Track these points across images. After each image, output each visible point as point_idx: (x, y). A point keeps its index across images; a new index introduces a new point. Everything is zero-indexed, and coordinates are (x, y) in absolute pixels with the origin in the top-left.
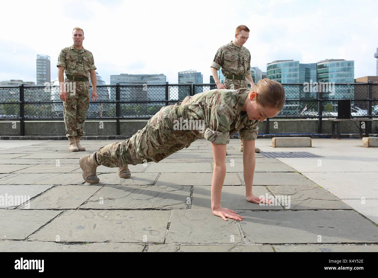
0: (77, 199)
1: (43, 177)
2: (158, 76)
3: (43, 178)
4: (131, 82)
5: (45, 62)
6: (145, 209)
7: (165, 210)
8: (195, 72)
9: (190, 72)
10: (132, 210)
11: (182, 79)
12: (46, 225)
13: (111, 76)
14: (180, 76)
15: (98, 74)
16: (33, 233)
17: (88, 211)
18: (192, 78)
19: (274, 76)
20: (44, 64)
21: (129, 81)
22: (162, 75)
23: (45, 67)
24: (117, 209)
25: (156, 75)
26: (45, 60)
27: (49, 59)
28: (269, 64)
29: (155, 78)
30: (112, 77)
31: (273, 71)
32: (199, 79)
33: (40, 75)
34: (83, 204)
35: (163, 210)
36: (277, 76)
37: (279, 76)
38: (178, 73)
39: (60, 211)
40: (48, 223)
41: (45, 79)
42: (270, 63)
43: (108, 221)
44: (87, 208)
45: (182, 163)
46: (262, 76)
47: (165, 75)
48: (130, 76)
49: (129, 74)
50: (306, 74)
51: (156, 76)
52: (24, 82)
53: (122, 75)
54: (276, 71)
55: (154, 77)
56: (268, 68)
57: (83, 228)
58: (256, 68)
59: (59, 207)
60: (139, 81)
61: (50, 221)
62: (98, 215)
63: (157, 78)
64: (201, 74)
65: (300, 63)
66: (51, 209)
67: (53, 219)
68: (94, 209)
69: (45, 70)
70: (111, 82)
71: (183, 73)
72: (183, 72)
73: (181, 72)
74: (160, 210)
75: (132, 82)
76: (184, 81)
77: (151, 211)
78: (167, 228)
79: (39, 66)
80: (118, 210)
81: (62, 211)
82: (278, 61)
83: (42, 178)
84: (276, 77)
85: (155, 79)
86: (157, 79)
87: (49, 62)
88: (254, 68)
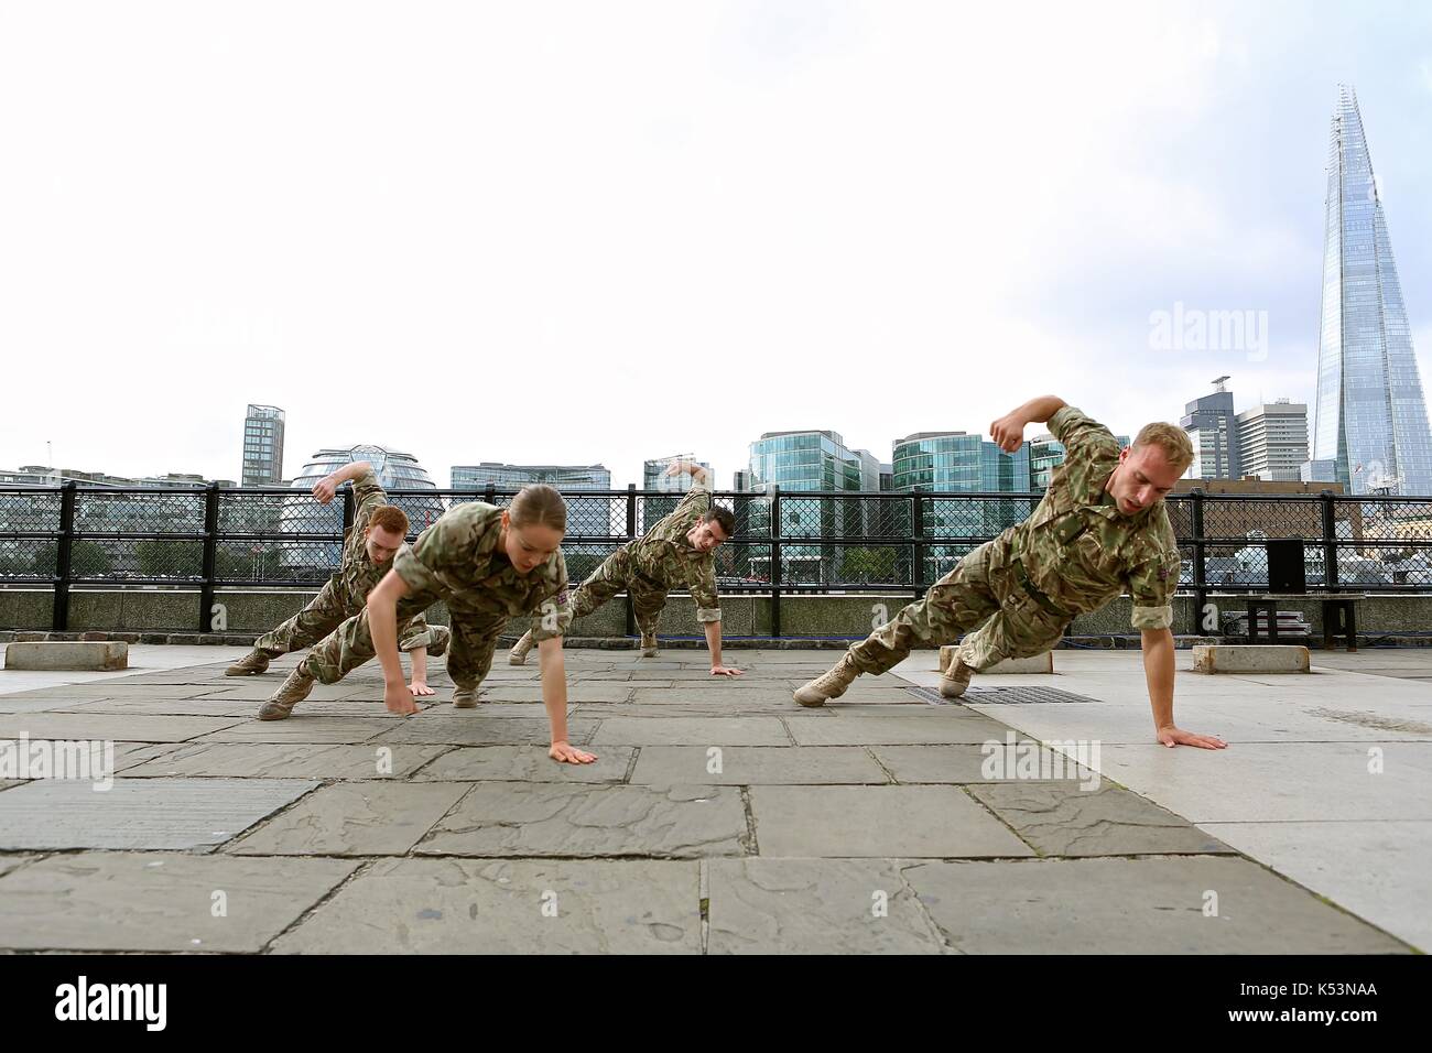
0: (402, 824)
1: (285, 754)
2: (588, 472)
3: (287, 759)
5: (268, 425)
6: (618, 857)
7: (680, 858)
10: (578, 858)
11: (654, 477)
12: (318, 904)
13: (453, 467)
14: (651, 471)
16: (284, 932)
17: (442, 861)
19: (914, 475)
20: (266, 432)
22: (599, 468)
23: (268, 441)
24: (533, 857)
25: (584, 469)
26: (270, 420)
27: (281, 417)
28: (898, 442)
29: (578, 477)
30: (456, 470)
31: (910, 461)
33: (252, 461)
34: (422, 840)
35: (674, 859)
36: (922, 476)
37: (927, 477)
38: (645, 461)
39: (355, 863)
40: (327, 897)
41: (266, 473)
42: (903, 441)
43: (511, 895)
44: (439, 851)
45: (695, 717)
46: (881, 474)
47: (607, 468)
48: (510, 469)
49: (505, 465)
50: (1000, 470)
51: (581, 471)
52: (206, 482)
53: (486, 466)
54: (918, 463)
55: (575, 473)
56: (895, 453)
57: (438, 916)
59: (350, 850)
61: (328, 892)
62: (478, 874)
63: (584, 477)
65: (984, 441)
66: (325, 856)
67: (338, 886)
68: (460, 857)
69: (267, 449)
71: (660, 464)
72: (656, 462)
73: (652, 461)
74: (663, 858)
77: (638, 862)
78: (702, 916)
79: (252, 436)
80: (535, 860)
81: (363, 860)
82: (922, 435)
83: (282, 757)
84: (918, 478)
85: (580, 479)
87: (278, 428)
88: (858, 453)
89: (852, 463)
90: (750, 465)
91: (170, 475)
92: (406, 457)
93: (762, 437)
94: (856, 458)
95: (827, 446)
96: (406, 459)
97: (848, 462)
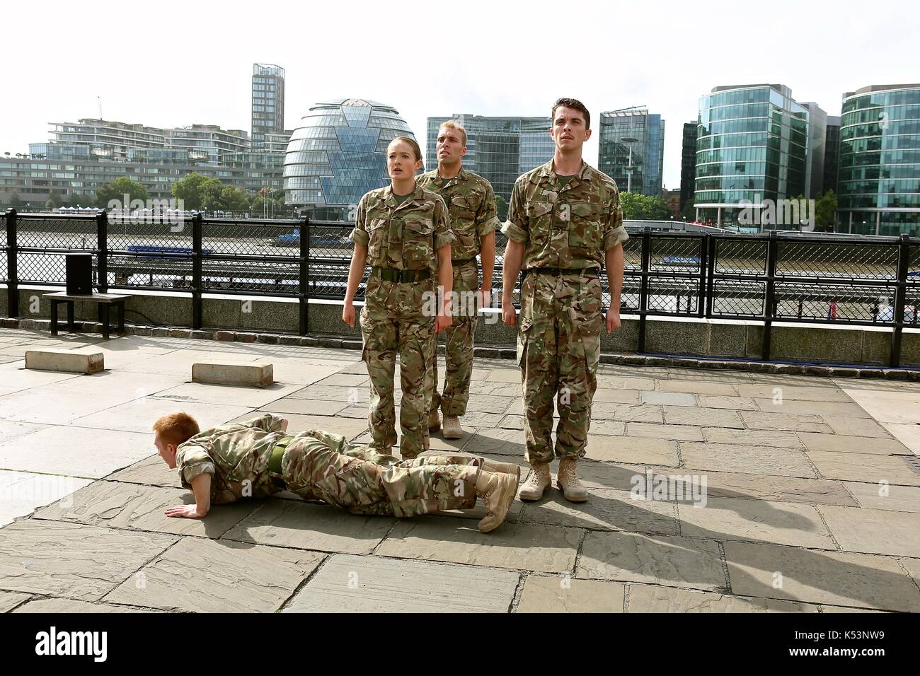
2: (548, 123)
4: (478, 136)
5: (271, 81)
8: (644, 113)
9: (632, 112)
11: (610, 131)
13: (429, 118)
14: (606, 122)
15: (398, 113)
18: (637, 130)
19: (863, 128)
20: (270, 88)
21: (474, 134)
23: (271, 95)
26: (273, 77)
27: (281, 74)
28: (849, 94)
29: (540, 127)
30: (434, 122)
31: (860, 114)
32: (655, 131)
33: (260, 113)
36: (871, 128)
37: (876, 129)
38: (601, 114)
41: (271, 124)
42: (853, 94)
46: (828, 127)
48: (478, 121)
49: (474, 116)
51: (542, 121)
52: (224, 131)
54: (867, 115)
55: (537, 124)
56: (845, 106)
58: (811, 106)
60: (498, 134)
63: (544, 127)
64: (662, 118)
69: (271, 103)
70: (429, 134)
71: (615, 115)
72: (612, 113)
73: (609, 114)
75: (482, 137)
76: (613, 135)
79: (258, 91)
82: (876, 88)
84: (866, 130)
85: (539, 129)
86: (544, 129)
87: (280, 83)
88: (806, 106)
89: (800, 115)
90: (700, 117)
91: (195, 126)
92: (388, 110)
93: (713, 91)
94: (803, 110)
95: (776, 99)
96: (388, 111)
97: (795, 114)
